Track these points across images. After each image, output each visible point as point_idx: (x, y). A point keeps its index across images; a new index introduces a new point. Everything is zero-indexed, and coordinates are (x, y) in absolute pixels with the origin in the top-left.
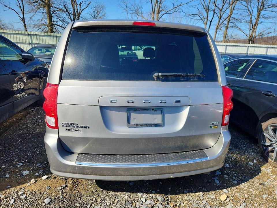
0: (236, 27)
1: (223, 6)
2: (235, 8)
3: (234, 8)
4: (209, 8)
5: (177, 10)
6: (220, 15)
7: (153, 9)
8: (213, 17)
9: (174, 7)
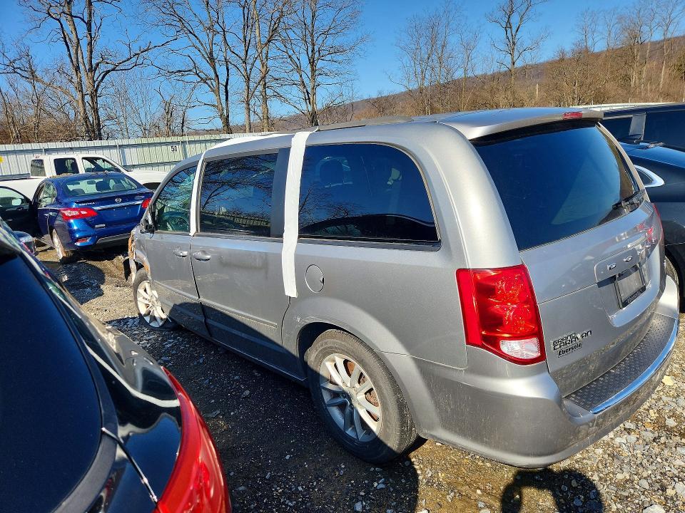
0: (278, 96)
1: (247, 52)
2: (269, 55)
3: (267, 56)
4: (215, 56)
5: (140, 61)
6: (246, 70)
7: (74, 60)
8: (228, 75)
9: (132, 54)
